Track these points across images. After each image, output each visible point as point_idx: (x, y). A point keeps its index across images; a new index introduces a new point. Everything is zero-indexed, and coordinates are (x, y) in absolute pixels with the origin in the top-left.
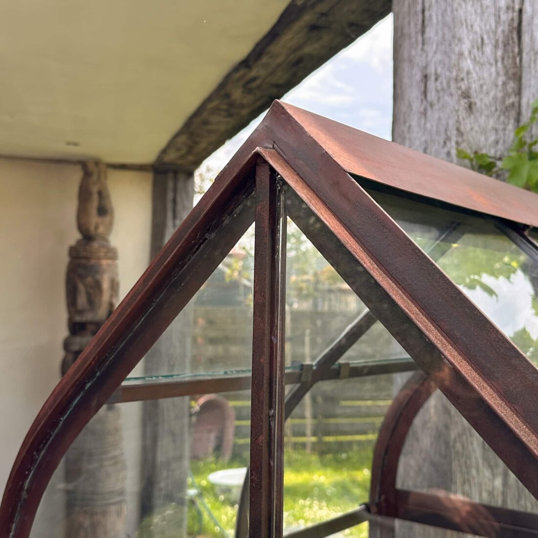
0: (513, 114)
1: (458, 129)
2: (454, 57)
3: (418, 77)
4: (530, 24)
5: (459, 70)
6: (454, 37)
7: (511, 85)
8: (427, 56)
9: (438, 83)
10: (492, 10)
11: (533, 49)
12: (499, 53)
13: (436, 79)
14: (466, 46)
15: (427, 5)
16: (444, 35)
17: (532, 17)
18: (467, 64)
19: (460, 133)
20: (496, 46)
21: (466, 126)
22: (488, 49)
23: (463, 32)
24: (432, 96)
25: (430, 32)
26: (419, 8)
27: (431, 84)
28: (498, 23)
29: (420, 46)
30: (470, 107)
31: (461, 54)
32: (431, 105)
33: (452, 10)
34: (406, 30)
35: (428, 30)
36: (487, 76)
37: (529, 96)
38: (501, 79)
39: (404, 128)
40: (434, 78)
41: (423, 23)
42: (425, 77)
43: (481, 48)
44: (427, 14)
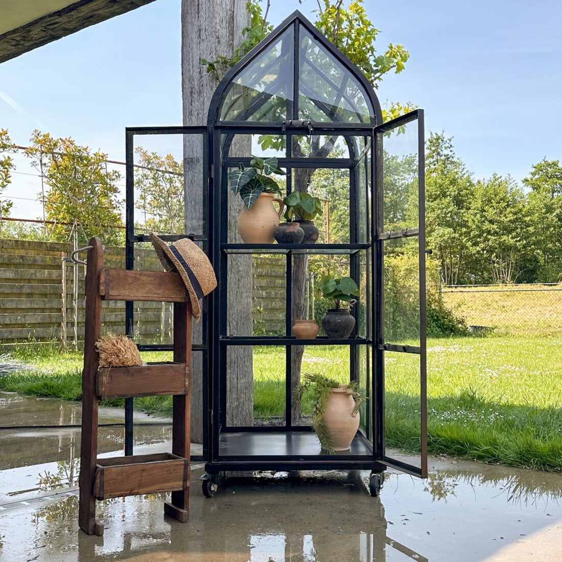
0: (231, 47)
1: (215, 49)
2: (214, 24)
3: (196, 29)
4: (236, 17)
5: (216, 28)
6: (214, 16)
7: (231, 37)
8: (200, 22)
9: (206, 32)
10: (225, 10)
11: (237, 25)
12: (227, 25)
13: (205, 31)
14: (218, 21)
15: (200, 3)
16: (209, 15)
17: (237, 14)
18: (218, 27)
19: (216, 51)
20: (226, 23)
21: (218, 49)
22: (224, 23)
23: (217, 15)
24: (203, 37)
25: (202, 13)
26: (197, 3)
27: (203, 33)
28: (227, 14)
29: (197, 18)
30: (219, 42)
31: (216, 23)
32: (203, 40)
33: (213, 7)
34: (189, 11)
35: (201, 12)
36: (224, 32)
37: (236, 42)
38: (228, 34)
39: (188, 48)
40: (204, 30)
41: (198, 9)
42: (200, 29)
43: (222, 22)
44: (200, 6)
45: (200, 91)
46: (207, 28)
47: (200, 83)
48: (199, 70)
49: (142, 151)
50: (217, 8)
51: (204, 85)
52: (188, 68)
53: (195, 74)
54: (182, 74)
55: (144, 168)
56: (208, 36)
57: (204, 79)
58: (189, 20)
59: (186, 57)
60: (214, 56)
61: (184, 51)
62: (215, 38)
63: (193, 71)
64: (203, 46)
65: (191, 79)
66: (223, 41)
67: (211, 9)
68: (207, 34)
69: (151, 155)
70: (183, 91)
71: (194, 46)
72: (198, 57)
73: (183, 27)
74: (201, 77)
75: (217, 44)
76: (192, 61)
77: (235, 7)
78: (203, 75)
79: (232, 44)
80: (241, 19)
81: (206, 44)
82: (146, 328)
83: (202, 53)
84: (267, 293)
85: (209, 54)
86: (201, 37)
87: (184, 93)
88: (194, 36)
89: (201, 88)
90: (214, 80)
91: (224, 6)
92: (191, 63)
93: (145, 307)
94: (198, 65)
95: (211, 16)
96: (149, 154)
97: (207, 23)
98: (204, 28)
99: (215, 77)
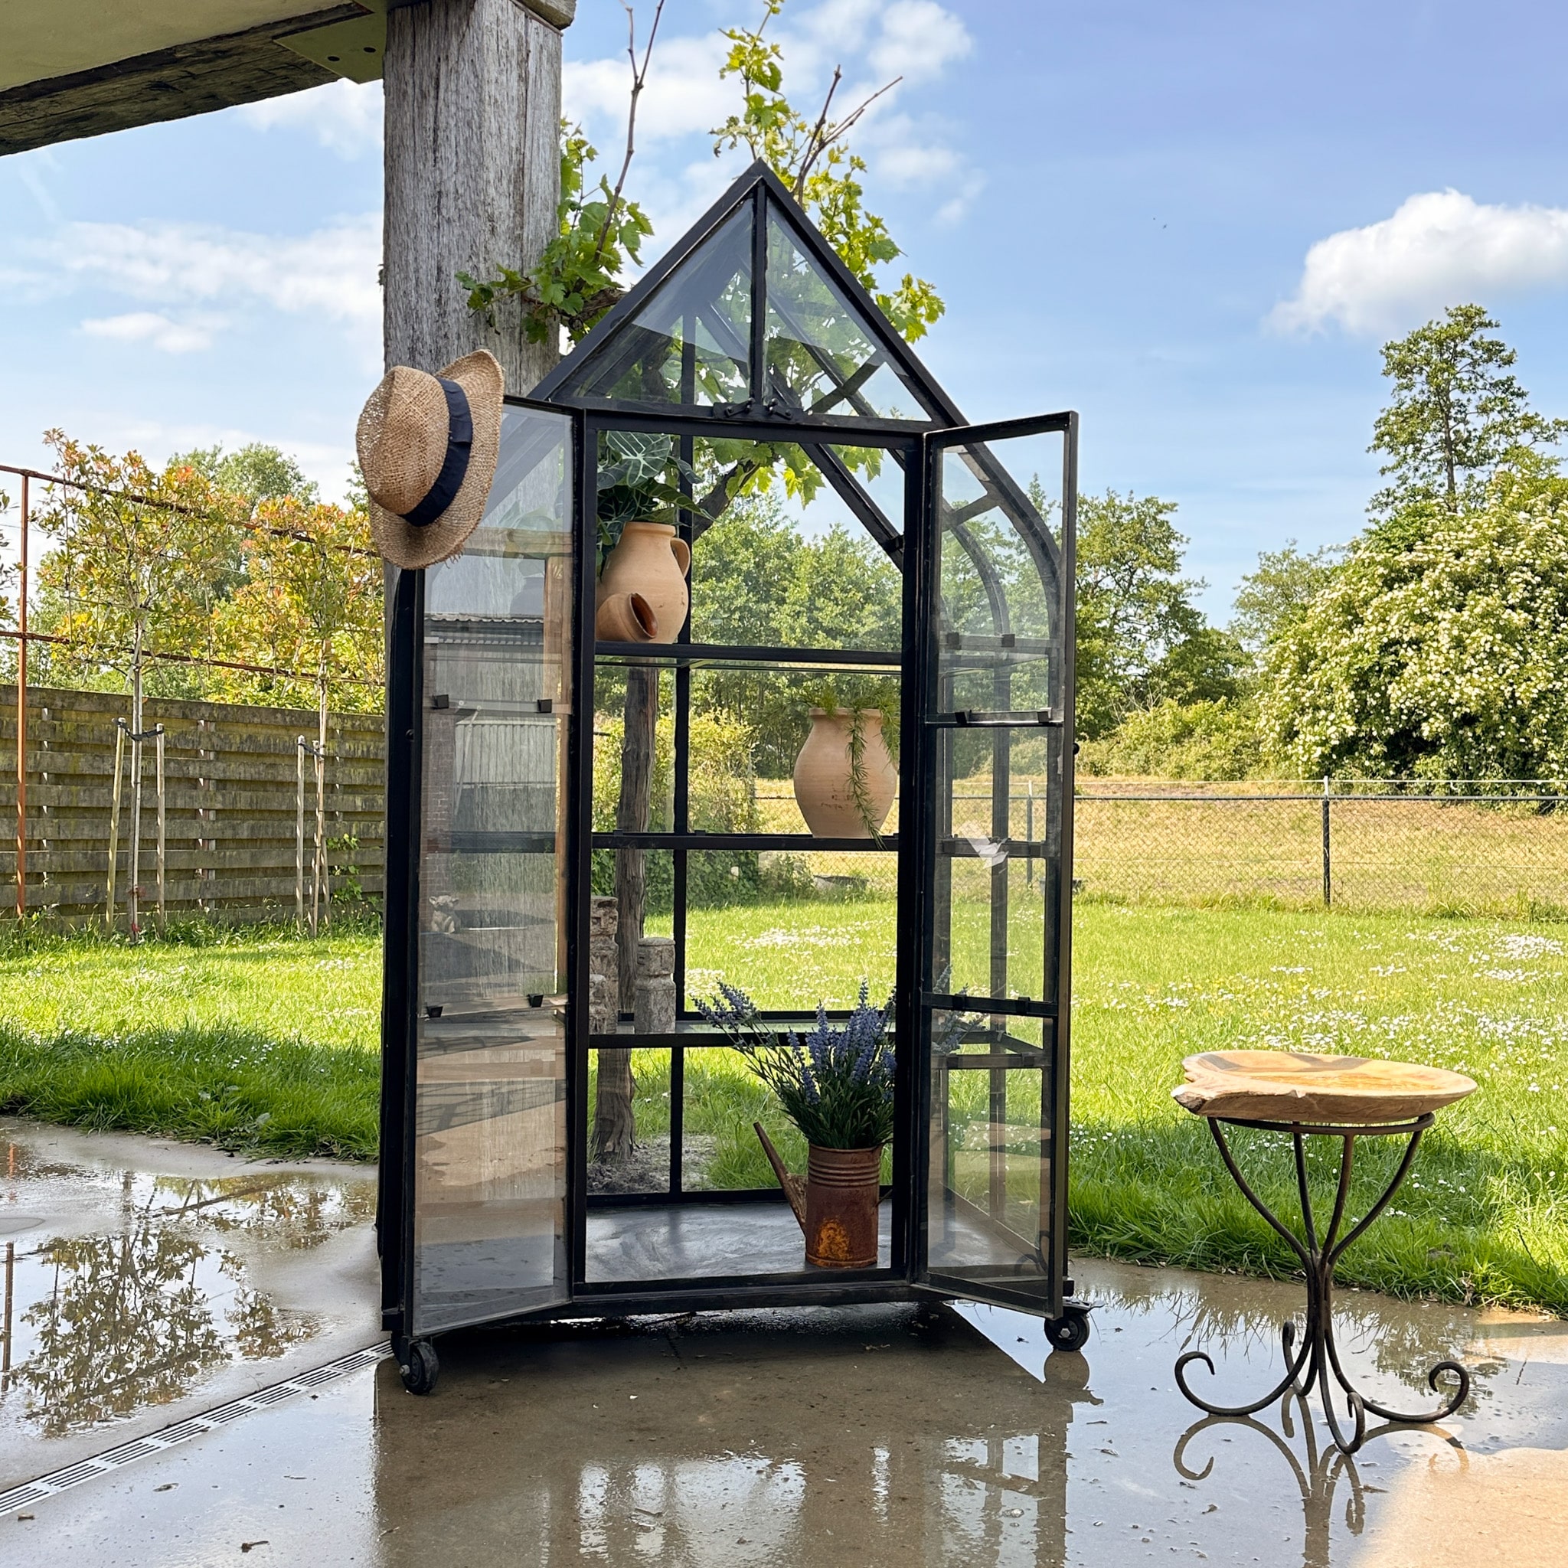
0: (519, 244)
1: (486, 247)
2: (481, 183)
3: (429, 190)
4: (529, 169)
5: (486, 195)
6: (481, 164)
7: (518, 218)
8: (441, 173)
9: (459, 202)
10: (507, 148)
11: (530, 191)
12: (511, 188)
13: (456, 199)
14: (492, 176)
15: (442, 125)
16: (468, 159)
17: (531, 162)
18: (492, 191)
19: (487, 251)
20: (509, 182)
21: (490, 247)
22: (505, 182)
23: (488, 162)
24: (449, 209)
25: (446, 152)
26: (430, 125)
27: (448, 202)
28: (510, 161)
29: (431, 162)
31: (488, 182)
32: (449, 221)
33: (480, 140)
34: (409, 142)
35: (442, 149)
36: (503, 206)
37: (528, 233)
38: (512, 212)
39: (405, 238)
40: (452, 196)
41: (435, 141)
42: (440, 192)
43: (500, 180)
44: (441, 134)
45: (438, 351)
46: (461, 191)
47: (439, 328)
48: (436, 296)
49: (63, 439)
50: (490, 145)
51: (452, 335)
52: (403, 287)
53: (425, 305)
54: (385, 300)
55: (69, 483)
56: (464, 213)
57: (451, 320)
58: (409, 165)
59: (397, 258)
60: (482, 266)
61: (392, 243)
62: (483, 219)
63: (419, 296)
64: (450, 235)
65: (411, 316)
66: (501, 228)
67: (475, 144)
68: (461, 205)
69: (87, 451)
70: (386, 345)
71: (423, 234)
72: (433, 263)
73: (389, 181)
74: (443, 314)
75: (488, 235)
76: (417, 271)
77: (528, 144)
78: (449, 309)
79: (520, 237)
80: (541, 175)
81: (456, 232)
82: (63, 888)
83: (445, 252)
84: (365, 801)
85: (465, 257)
86: (444, 212)
87: (390, 349)
88: (423, 207)
89: (441, 343)
90: (482, 326)
91: (505, 139)
92: (411, 275)
93: (62, 837)
94: (434, 283)
95: (473, 161)
96: (82, 448)
97: (460, 178)
98: (452, 190)
99: (483, 320)
